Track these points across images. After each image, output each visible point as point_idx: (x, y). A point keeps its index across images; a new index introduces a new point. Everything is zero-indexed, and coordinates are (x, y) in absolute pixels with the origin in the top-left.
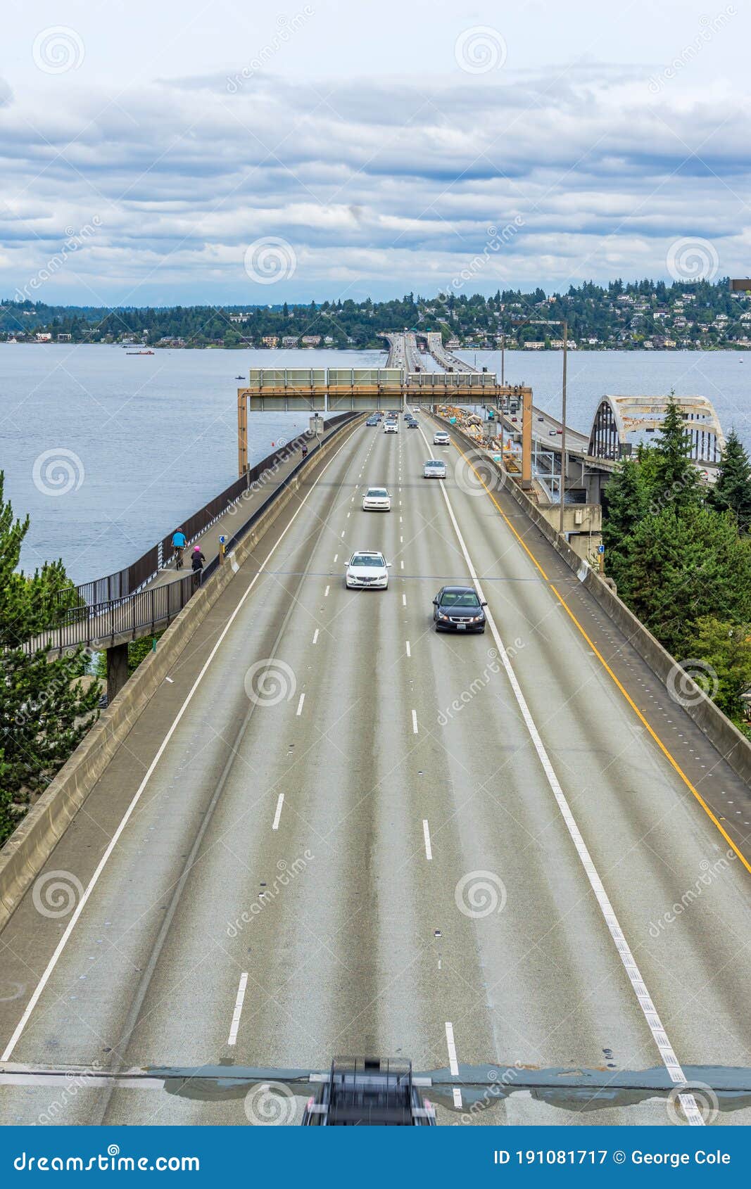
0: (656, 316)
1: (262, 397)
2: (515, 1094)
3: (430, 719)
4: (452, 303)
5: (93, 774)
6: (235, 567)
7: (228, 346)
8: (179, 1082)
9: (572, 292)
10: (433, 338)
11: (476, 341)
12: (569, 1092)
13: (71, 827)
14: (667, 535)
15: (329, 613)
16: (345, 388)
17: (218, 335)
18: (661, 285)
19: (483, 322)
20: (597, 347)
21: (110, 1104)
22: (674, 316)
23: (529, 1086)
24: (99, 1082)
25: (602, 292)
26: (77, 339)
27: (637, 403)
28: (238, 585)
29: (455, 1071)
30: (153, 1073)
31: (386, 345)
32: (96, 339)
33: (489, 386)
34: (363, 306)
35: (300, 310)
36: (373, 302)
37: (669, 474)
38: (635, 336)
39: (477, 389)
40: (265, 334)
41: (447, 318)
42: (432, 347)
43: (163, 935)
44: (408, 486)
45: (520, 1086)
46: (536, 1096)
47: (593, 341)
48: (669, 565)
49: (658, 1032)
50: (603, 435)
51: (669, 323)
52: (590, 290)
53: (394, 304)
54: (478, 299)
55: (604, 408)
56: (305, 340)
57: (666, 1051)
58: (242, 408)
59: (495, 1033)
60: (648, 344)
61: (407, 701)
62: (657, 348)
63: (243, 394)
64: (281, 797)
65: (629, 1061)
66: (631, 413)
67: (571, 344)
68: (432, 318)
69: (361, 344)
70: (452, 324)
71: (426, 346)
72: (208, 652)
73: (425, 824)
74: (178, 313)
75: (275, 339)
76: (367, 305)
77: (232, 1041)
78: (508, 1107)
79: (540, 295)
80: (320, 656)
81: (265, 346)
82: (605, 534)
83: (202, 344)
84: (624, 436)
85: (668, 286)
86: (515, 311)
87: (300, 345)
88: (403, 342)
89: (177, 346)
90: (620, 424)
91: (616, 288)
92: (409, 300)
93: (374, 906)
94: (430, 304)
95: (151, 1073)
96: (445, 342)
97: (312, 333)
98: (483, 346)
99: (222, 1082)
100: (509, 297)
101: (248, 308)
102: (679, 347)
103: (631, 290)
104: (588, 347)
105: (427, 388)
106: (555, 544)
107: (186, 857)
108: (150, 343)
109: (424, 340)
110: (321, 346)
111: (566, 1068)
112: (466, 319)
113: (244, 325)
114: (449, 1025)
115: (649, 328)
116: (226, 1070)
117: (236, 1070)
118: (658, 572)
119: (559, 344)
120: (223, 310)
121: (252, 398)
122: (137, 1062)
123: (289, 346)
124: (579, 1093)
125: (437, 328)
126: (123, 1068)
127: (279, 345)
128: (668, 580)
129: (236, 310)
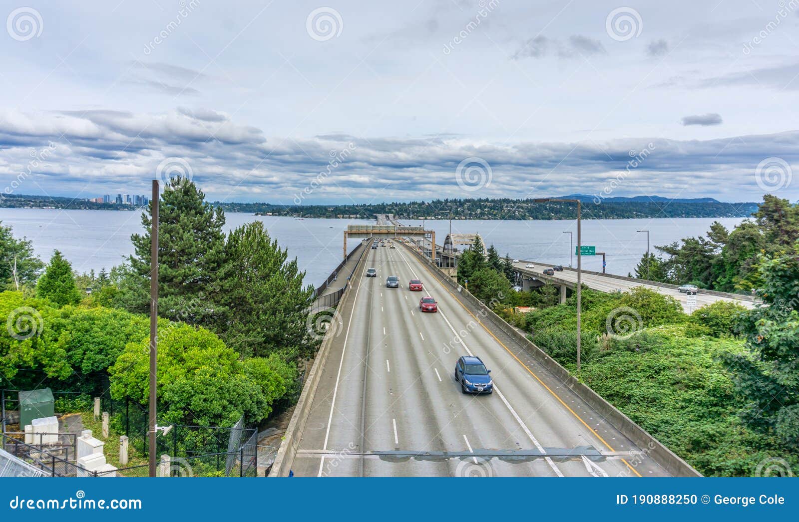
0: (459, 209)
1: (351, 234)
2: (493, 458)
3: (427, 335)
4: (396, 205)
5: (326, 354)
6: (351, 287)
7: (327, 217)
8: (385, 456)
9: (433, 202)
10: (391, 216)
11: (404, 217)
12: (510, 458)
13: (324, 371)
14: (482, 277)
15: (384, 302)
16: (377, 231)
17: (324, 214)
18: (460, 200)
19: (406, 211)
20: (441, 219)
21: (364, 464)
22: (464, 209)
23: (497, 456)
24: (358, 457)
25: (442, 202)
26: (280, 215)
27: (458, 236)
28: (353, 293)
29: (472, 451)
30: (375, 453)
31: (376, 218)
32: (286, 215)
33: (422, 231)
34: (369, 206)
35: (350, 207)
36: (373, 204)
37: (476, 258)
38: (453, 216)
39: (418, 232)
40: (339, 214)
41: (395, 210)
42: (391, 219)
43: (364, 407)
44: (396, 262)
45: (494, 456)
46: (500, 459)
47: (440, 217)
48: (483, 286)
49: (532, 437)
50: (447, 246)
51: (463, 212)
52: (439, 202)
53: (378, 205)
54: (404, 204)
55: (448, 238)
56: (351, 216)
57: (536, 443)
58: (345, 237)
59: (480, 438)
60: (457, 218)
61: (418, 331)
62: (459, 219)
63: (345, 233)
64: (388, 361)
65: (525, 447)
66: (456, 239)
67: (433, 218)
68: (390, 209)
69: (368, 218)
70: (396, 211)
71: (389, 218)
72: (350, 314)
73: (436, 369)
74: (311, 207)
75: (342, 216)
76: (370, 205)
77: (397, 442)
78: (493, 463)
79: (423, 203)
80: (386, 315)
81: (339, 218)
82: (458, 276)
83: (319, 217)
84: (454, 246)
85: (462, 200)
86: (416, 208)
87: (350, 218)
88: (381, 217)
89: (311, 217)
90: (453, 242)
91: (446, 201)
92: (383, 204)
93: (428, 396)
94: (390, 205)
95: (374, 453)
96: (394, 217)
97: (353, 214)
98: (406, 218)
99: (398, 456)
100: (414, 203)
101: (334, 206)
102: (466, 219)
103: (451, 201)
104: (438, 219)
105: (403, 231)
106: (448, 280)
107: (363, 381)
108: (302, 216)
109: (388, 216)
110: (356, 218)
111: (507, 449)
112: (401, 210)
113: (332, 211)
114: (465, 436)
115: (457, 213)
116: (397, 452)
117: (402, 451)
118: (480, 288)
119: (429, 218)
120: (325, 206)
121: (349, 234)
122: (368, 449)
123: (346, 218)
124: (514, 458)
125: (392, 213)
126: (364, 452)
127: (343, 218)
128: (482, 291)
129: (330, 207)
